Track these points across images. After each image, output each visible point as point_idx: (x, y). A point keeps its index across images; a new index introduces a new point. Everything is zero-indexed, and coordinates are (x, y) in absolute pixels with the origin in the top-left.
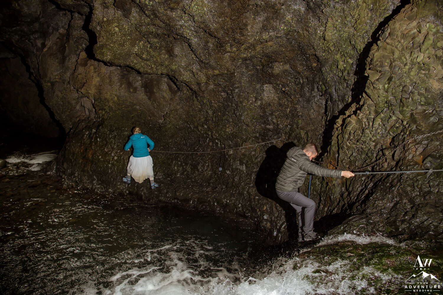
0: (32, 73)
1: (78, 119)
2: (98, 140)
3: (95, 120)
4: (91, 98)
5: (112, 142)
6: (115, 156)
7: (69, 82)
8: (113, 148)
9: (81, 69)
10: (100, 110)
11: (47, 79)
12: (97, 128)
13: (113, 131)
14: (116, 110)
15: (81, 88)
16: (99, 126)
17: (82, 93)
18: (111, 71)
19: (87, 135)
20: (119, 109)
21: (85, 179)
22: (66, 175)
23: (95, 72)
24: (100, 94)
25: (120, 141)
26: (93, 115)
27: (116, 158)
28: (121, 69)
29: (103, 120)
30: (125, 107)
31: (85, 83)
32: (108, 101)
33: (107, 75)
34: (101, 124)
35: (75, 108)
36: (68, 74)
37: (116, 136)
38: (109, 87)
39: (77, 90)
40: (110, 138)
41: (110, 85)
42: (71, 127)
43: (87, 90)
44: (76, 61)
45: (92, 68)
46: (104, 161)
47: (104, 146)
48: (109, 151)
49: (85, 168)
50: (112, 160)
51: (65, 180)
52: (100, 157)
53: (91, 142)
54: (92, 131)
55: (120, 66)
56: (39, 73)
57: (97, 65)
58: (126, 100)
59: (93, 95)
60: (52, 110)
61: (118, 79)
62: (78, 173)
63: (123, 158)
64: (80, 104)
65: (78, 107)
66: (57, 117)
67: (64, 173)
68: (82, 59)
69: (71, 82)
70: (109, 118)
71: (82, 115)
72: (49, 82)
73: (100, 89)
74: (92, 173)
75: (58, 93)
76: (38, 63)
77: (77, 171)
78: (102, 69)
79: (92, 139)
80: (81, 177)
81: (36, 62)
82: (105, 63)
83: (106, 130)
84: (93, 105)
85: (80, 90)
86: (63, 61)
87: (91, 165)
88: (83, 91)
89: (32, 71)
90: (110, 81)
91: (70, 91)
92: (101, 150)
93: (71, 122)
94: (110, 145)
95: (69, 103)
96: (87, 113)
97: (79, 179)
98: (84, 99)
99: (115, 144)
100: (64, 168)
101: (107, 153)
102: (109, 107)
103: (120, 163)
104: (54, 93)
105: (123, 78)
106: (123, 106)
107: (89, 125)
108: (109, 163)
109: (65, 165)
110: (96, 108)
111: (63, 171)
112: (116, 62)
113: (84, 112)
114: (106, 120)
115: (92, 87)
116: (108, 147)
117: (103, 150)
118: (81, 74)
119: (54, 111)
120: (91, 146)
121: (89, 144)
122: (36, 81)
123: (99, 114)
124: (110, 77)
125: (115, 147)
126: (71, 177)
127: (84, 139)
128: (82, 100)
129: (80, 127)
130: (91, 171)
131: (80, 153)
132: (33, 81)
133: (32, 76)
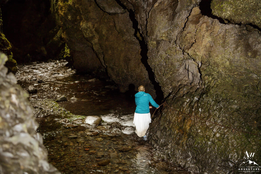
0: (139, 30)
1: (179, 83)
2: (200, 110)
3: (198, 87)
4: (198, 61)
5: (215, 115)
6: (218, 132)
7: (175, 42)
8: (216, 123)
9: (191, 27)
10: (206, 75)
11: (154, 37)
12: (201, 96)
13: (219, 102)
14: (226, 77)
15: (188, 49)
16: (203, 94)
17: (188, 54)
18: (226, 30)
19: (187, 103)
20: (230, 77)
21: (178, 153)
22: (158, 145)
23: (207, 31)
24: (210, 56)
25: (226, 115)
26: (197, 81)
27: (218, 135)
28: (240, 28)
29: (209, 88)
30: (238, 74)
31: (194, 43)
32: (218, 66)
33: (221, 35)
34: (205, 92)
35: (178, 70)
36: (176, 32)
37: (221, 108)
38: (222, 49)
39: (184, 51)
40: (214, 110)
41: (223, 47)
42: (171, 91)
43: (194, 51)
44: (187, 18)
45: (204, 25)
46: (203, 136)
47: (205, 119)
48: (211, 125)
49: (180, 141)
50: (213, 137)
51: (156, 150)
52: (199, 131)
53: (191, 112)
54: (193, 99)
55: (240, 24)
56: (146, 30)
57: (211, 22)
58: (240, 66)
59: (200, 57)
60: (153, 71)
61: (234, 39)
62: (171, 145)
63: (227, 137)
64: (183, 66)
65: (181, 70)
66: (157, 79)
67: (156, 141)
68: (194, 16)
69: (178, 42)
70: (215, 86)
71: (184, 79)
72: (154, 40)
73: (210, 51)
74: (188, 147)
75: (162, 52)
76: (146, 20)
77: (171, 142)
78: (216, 27)
79: (193, 108)
80: (174, 150)
81: (145, 18)
82: (221, 20)
83: (211, 100)
84: (199, 69)
85: (186, 51)
86: (173, 17)
87: (188, 139)
88: (190, 52)
89: (139, 27)
90: (224, 42)
91: (176, 51)
92: (202, 123)
93: (171, 85)
94: (213, 119)
95: (172, 64)
96: (191, 77)
97: (171, 152)
98: (190, 61)
99: (219, 117)
100: (157, 136)
101: (208, 127)
102: (218, 73)
103: (223, 142)
104: (158, 52)
105: (240, 39)
106: (236, 73)
107: (191, 91)
108: (209, 140)
109: (158, 134)
110: (203, 73)
111: (156, 140)
112: (237, 19)
113: (187, 76)
114: (213, 87)
115: (201, 47)
116: (210, 120)
117: (204, 123)
118: (190, 33)
119: (155, 72)
120: (190, 116)
121: (188, 114)
122: (141, 39)
123: (205, 81)
124: (224, 37)
125: (219, 121)
126: (163, 148)
127: (184, 107)
128: (187, 62)
129: (181, 93)
130: (187, 145)
131: (177, 122)
132: (138, 38)
133: (138, 33)
